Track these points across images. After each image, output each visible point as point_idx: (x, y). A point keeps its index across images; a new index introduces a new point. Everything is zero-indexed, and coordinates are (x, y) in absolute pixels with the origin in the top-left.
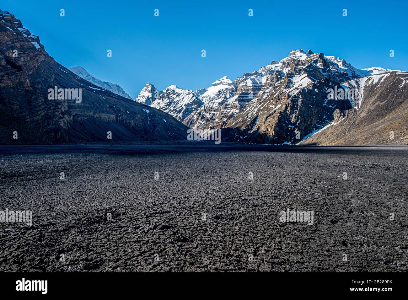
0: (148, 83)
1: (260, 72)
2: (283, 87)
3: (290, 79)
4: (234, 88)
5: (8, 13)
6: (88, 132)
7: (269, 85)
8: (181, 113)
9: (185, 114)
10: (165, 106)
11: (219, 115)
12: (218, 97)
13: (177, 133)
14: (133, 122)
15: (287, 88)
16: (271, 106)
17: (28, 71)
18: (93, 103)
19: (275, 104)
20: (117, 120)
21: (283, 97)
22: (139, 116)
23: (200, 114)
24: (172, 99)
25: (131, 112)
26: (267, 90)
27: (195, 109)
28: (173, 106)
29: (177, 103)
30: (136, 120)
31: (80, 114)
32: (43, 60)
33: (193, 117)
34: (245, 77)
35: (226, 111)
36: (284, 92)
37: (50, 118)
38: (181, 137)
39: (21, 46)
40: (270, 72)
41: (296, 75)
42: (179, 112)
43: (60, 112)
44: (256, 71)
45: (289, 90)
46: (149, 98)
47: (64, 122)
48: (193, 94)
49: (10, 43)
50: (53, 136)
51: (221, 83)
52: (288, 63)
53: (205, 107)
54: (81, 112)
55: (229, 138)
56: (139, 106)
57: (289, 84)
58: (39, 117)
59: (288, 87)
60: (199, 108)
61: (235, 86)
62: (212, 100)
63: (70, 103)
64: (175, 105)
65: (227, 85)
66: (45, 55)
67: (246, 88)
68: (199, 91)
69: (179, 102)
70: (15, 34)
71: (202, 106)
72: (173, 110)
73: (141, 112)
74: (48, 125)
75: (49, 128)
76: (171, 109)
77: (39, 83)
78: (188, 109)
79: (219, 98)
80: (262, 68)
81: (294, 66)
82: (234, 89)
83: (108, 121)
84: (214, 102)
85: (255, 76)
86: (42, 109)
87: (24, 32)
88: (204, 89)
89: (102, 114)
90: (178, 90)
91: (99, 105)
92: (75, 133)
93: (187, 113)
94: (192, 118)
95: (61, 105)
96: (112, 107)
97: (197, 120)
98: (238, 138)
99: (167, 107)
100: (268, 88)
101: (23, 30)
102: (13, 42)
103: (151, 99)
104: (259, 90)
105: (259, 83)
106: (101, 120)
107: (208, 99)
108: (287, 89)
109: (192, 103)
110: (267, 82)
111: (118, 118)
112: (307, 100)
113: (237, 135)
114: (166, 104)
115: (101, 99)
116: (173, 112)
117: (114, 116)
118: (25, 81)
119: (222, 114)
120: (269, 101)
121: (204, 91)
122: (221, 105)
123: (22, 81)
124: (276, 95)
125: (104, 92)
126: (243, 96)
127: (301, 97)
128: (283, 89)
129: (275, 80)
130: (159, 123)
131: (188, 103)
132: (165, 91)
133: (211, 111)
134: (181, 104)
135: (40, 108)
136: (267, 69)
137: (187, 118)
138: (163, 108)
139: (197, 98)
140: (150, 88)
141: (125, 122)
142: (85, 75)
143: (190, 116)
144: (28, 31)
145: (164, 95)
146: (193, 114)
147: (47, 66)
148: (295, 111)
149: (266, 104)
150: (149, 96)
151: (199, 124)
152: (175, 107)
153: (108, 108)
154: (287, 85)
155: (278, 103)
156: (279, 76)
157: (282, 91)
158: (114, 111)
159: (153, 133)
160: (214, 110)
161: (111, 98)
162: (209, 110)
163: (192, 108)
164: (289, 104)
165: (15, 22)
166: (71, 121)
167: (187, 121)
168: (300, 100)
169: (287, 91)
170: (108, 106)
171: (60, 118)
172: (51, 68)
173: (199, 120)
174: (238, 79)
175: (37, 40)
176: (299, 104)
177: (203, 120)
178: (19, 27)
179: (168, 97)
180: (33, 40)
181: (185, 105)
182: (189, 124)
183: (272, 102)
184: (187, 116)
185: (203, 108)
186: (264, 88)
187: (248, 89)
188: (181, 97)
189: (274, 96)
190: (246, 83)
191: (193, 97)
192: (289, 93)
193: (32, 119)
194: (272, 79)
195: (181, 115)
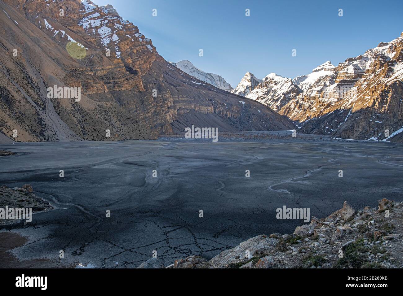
0: (248, 72)
1: (365, 56)
2: (382, 76)
3: (390, 68)
4: (334, 74)
5: (128, 21)
6: (189, 124)
7: (371, 72)
8: (279, 102)
9: (283, 102)
10: (263, 94)
11: (317, 104)
12: (317, 84)
13: (271, 123)
14: (229, 114)
15: (386, 77)
16: (366, 97)
17: (142, 73)
18: (194, 97)
19: (371, 95)
20: (215, 111)
21: (380, 88)
22: (235, 107)
23: (297, 102)
24: (271, 88)
25: (228, 104)
26: (369, 78)
27: (293, 97)
28: (271, 95)
29: (275, 92)
30: (233, 111)
31: (183, 107)
32: (155, 60)
33: (290, 105)
34: (347, 62)
35: (324, 100)
36: (382, 81)
37: (158, 114)
38: (274, 127)
39: (137, 51)
40: (376, 56)
41: (398, 63)
42: (277, 100)
43: (166, 107)
44: (361, 56)
45: (388, 80)
46: (249, 87)
47: (170, 115)
48: (292, 82)
49: (129, 50)
50: (160, 129)
51: (323, 69)
52: (395, 46)
53: (303, 95)
54: (184, 106)
55: (319, 130)
56: (235, 98)
57: (389, 73)
58: (149, 114)
59: (388, 76)
60: (297, 97)
61: (336, 73)
62: (311, 88)
63: (175, 98)
64: (273, 94)
65: (329, 71)
66: (156, 55)
67: (346, 75)
68: (299, 78)
69: (277, 91)
70: (133, 40)
71: (300, 95)
72: (271, 99)
73: (237, 104)
74: (156, 120)
75: (157, 123)
76: (269, 98)
77: (150, 83)
78: (286, 97)
79: (318, 86)
80: (367, 51)
81: (400, 52)
82: (335, 76)
83: (207, 112)
84: (313, 90)
85: (359, 61)
86: (152, 107)
87: (140, 36)
88: (305, 76)
89: (202, 107)
90: (277, 79)
91: (200, 98)
92: (178, 125)
93: (284, 101)
94: (289, 107)
95: (167, 101)
96: (211, 100)
97: (294, 108)
98: (328, 130)
99: (265, 96)
100: (370, 75)
101: (139, 35)
102: (131, 49)
103: (250, 88)
104: (361, 76)
105: (362, 69)
106: (201, 112)
107: (308, 86)
108: (387, 79)
109: (290, 91)
110: (370, 68)
111: (216, 110)
112: (398, 94)
113: (327, 128)
114: (264, 93)
115: (201, 93)
116: (271, 101)
117: (213, 108)
118: (140, 84)
119: (320, 102)
120: (365, 92)
121: (304, 78)
122: (320, 93)
123: (137, 84)
124: (373, 85)
125: (204, 86)
126: (342, 83)
127: (391, 91)
128: (381, 79)
129: (378, 66)
130: (254, 114)
131: (286, 92)
132: (264, 79)
133: (309, 99)
134: (279, 92)
135: (151, 106)
136: (374, 52)
137: (285, 106)
138: (261, 97)
139: (295, 86)
140: (249, 78)
141: (222, 113)
142: (190, 68)
143: (287, 105)
144: (143, 35)
145: (262, 84)
146: (290, 102)
147: (158, 66)
148: (384, 106)
149: (362, 95)
150: (248, 85)
151: (296, 113)
152: (273, 95)
153: (207, 101)
154: (386, 74)
155: (373, 94)
156: (383, 62)
157: (380, 81)
158: (212, 103)
159: (248, 124)
160: (312, 98)
161: (210, 92)
162: (307, 99)
163: (290, 96)
164: (377, 99)
165: (133, 29)
166: (176, 114)
167: (284, 109)
168: (390, 95)
169: (385, 81)
170: (207, 99)
171: (167, 112)
172: (160, 67)
173: (297, 109)
174: (340, 65)
175: (150, 42)
176: (389, 98)
177: (300, 109)
178: (136, 33)
179: (267, 86)
180: (147, 43)
181: (283, 94)
182: (286, 112)
183: (369, 93)
184: (284, 105)
185: (301, 97)
186: (366, 76)
187: (349, 76)
188: (279, 86)
189: (371, 87)
190: (347, 70)
191: (291, 85)
192: (387, 83)
193: (144, 115)
194: (375, 66)
195: (278, 103)
